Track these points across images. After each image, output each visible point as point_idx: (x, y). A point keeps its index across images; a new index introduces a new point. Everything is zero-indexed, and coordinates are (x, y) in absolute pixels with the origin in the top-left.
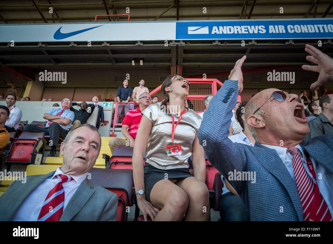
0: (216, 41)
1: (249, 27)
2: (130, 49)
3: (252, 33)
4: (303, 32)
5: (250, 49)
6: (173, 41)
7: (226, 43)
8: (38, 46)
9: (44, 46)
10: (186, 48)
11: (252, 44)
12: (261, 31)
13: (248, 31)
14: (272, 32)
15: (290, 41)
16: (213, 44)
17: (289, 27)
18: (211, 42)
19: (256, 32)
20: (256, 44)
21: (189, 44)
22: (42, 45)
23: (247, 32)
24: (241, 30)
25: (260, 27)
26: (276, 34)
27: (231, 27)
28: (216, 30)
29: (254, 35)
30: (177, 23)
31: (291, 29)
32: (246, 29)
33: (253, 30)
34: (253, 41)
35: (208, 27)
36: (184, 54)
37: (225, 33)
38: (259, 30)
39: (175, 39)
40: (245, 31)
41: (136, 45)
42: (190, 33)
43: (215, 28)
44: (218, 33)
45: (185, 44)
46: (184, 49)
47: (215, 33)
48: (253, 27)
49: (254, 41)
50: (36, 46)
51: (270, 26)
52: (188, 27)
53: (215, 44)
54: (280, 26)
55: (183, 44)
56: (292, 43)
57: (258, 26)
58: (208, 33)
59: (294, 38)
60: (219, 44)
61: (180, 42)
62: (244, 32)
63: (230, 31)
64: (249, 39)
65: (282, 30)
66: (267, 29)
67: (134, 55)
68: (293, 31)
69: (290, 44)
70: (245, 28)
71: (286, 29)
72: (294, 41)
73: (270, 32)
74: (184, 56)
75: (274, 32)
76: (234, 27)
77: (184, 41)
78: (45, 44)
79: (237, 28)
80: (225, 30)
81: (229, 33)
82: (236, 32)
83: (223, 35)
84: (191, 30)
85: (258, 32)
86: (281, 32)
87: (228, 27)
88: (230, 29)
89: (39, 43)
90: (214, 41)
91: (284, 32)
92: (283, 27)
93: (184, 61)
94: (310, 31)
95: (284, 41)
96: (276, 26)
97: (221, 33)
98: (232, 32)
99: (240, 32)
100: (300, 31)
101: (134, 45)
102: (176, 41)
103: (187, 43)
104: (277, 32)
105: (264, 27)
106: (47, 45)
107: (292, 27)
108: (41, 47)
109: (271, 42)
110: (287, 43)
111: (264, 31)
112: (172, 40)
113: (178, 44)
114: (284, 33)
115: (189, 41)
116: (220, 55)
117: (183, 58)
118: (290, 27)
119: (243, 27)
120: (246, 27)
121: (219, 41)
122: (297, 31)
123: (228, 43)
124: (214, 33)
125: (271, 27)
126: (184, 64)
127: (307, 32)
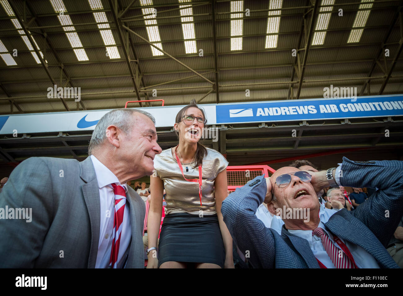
0: (262, 124)
1: (297, 107)
2: (164, 136)
3: (302, 113)
4: (358, 110)
5: (302, 131)
6: (213, 126)
7: (273, 125)
8: (58, 136)
9: (65, 136)
10: (229, 133)
11: (303, 126)
12: (311, 111)
13: (297, 111)
14: (324, 112)
15: (346, 120)
16: (259, 127)
17: (341, 106)
18: (257, 125)
19: (306, 112)
20: (308, 125)
21: (232, 128)
22: (63, 135)
23: (296, 113)
24: (289, 110)
25: (309, 107)
26: (328, 113)
27: (278, 109)
28: (261, 112)
29: (304, 115)
30: (216, 106)
31: (344, 108)
32: (295, 110)
33: (303, 110)
34: (304, 122)
35: (252, 109)
36: (227, 139)
37: (271, 114)
38: (309, 110)
39: (216, 123)
40: (294, 112)
41: (171, 131)
42: (232, 116)
43: (259, 110)
44: (263, 115)
45: (228, 128)
46: (226, 134)
47: (261, 115)
48: (301, 107)
49: (306, 122)
50: (56, 137)
51: (320, 106)
52: (230, 110)
53: (261, 127)
54: (331, 106)
55: (225, 128)
56: (349, 122)
57: (307, 106)
58: (252, 115)
59: (349, 118)
60: (266, 127)
61: (222, 126)
62: (292, 113)
63: (277, 112)
64: (299, 120)
65: (335, 109)
66: (318, 109)
67: (168, 142)
68: (347, 110)
69: (347, 124)
70: (293, 109)
71: (339, 108)
72: (350, 120)
73: (322, 112)
74: (227, 142)
75: (326, 112)
76: (281, 108)
77: (225, 125)
78: (67, 134)
79: (284, 109)
80: (272, 112)
81: (275, 114)
82: (284, 114)
83: (269, 117)
84: (234, 113)
85: (308, 112)
86: (334, 111)
87: (274, 109)
88: (276, 110)
89: (60, 133)
90: (261, 124)
91: (337, 111)
92: (335, 106)
93: (228, 148)
94: (366, 110)
95: (339, 121)
96: (327, 106)
97: (267, 115)
98: (279, 114)
99: (288, 113)
100: (354, 110)
101: (169, 132)
102: (217, 126)
103: (230, 127)
104: (330, 112)
105: (313, 107)
106: (69, 135)
107: (345, 106)
108: (61, 137)
109: (324, 122)
110: (343, 123)
111: (315, 111)
112: (212, 124)
113: (219, 128)
114: (337, 113)
115: (231, 125)
116: (268, 139)
117: (226, 144)
118: (343, 106)
119: (290, 108)
120: (294, 107)
121: (266, 123)
122: (351, 110)
123: (276, 125)
124: (259, 115)
125: (322, 107)
126: (228, 151)
127: (362, 110)
